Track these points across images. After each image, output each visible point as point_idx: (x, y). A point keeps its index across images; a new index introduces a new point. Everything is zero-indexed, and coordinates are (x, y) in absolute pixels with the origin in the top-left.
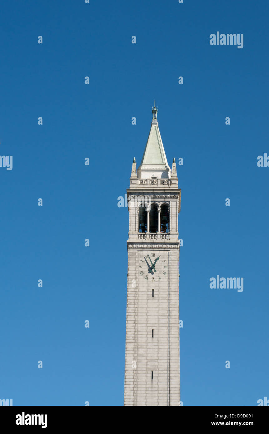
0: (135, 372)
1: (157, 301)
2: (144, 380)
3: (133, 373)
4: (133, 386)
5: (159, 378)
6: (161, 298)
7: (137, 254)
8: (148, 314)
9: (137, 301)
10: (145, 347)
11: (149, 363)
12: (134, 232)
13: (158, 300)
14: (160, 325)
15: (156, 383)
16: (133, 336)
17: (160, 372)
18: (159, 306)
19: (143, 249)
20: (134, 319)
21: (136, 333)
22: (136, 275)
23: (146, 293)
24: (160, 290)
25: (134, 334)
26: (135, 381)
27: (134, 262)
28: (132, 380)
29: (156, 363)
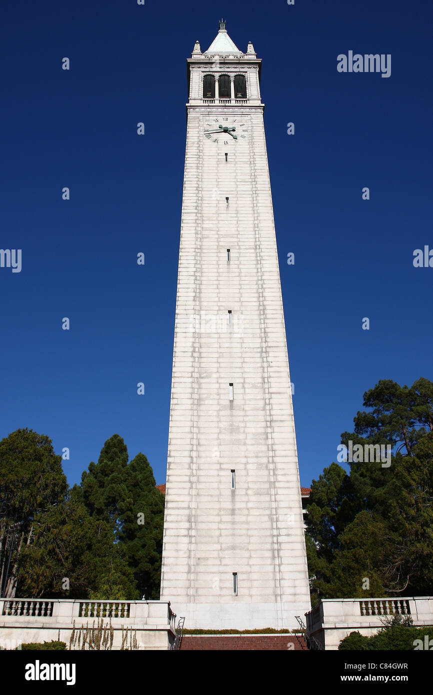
0: (197, 250)
1: (233, 165)
2: (215, 262)
3: (195, 252)
4: (194, 269)
5: (240, 259)
6: (239, 163)
7: (201, 118)
8: (218, 180)
9: (201, 165)
10: (214, 219)
11: (222, 239)
12: (197, 97)
13: (235, 164)
14: (239, 193)
15: (236, 266)
16: (195, 204)
17: (241, 251)
18: (237, 171)
19: (210, 113)
20: (197, 186)
21: (200, 202)
22: (201, 138)
23: (215, 157)
24: (236, 154)
25: (196, 202)
26: (198, 262)
27: (197, 125)
28: (194, 262)
29: (235, 240)
